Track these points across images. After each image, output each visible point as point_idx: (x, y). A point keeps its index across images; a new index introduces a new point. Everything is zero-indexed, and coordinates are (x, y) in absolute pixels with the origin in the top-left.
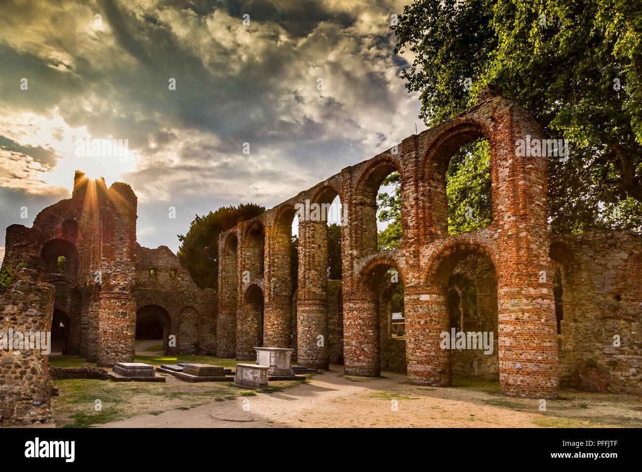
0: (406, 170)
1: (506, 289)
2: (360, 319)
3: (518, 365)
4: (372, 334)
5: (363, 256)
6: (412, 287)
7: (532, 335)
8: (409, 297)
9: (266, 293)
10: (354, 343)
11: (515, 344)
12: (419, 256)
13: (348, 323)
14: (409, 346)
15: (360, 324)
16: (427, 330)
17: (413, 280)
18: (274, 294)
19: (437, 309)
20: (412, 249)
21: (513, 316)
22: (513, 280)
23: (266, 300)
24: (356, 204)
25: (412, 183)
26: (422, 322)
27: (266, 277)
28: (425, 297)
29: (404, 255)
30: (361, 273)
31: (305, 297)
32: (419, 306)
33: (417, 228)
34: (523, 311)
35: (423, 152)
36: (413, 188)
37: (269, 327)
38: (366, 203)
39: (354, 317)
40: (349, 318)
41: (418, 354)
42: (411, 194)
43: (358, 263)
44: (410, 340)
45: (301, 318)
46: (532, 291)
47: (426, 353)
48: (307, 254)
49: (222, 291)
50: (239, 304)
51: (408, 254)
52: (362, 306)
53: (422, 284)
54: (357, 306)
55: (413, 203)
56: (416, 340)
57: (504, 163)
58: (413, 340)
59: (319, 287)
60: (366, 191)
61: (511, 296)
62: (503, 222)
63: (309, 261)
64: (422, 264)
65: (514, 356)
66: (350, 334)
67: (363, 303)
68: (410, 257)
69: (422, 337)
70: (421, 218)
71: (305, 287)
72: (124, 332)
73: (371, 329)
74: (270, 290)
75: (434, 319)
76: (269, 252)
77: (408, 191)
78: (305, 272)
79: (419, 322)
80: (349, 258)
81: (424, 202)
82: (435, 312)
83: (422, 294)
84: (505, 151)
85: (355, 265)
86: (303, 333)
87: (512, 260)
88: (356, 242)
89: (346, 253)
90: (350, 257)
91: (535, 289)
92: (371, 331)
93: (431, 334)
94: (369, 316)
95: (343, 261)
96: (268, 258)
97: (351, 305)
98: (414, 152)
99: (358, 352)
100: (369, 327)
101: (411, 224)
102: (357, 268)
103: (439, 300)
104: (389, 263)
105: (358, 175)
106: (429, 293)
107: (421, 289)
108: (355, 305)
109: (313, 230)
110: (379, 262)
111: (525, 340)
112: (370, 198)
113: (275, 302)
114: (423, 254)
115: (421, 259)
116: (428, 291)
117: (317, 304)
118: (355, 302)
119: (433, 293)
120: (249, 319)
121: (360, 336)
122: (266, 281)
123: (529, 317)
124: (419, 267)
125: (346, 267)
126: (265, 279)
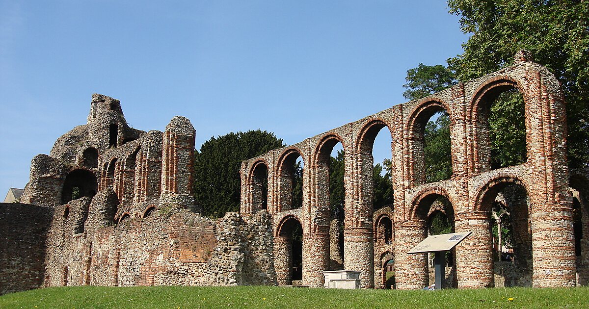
0: (456, 112)
1: (538, 213)
2: (412, 245)
3: (548, 272)
4: (423, 258)
5: (414, 186)
6: (463, 213)
7: (557, 248)
8: (459, 222)
9: (306, 224)
10: (406, 267)
11: (545, 255)
12: (467, 187)
13: (401, 248)
14: (460, 265)
16: (476, 250)
17: (463, 207)
18: (315, 225)
19: (483, 232)
20: (462, 180)
21: (544, 233)
22: (543, 206)
23: (306, 231)
24: (408, 140)
25: (461, 124)
26: (472, 244)
27: (305, 207)
28: (473, 222)
29: (454, 186)
30: (413, 202)
31: (353, 226)
33: (466, 163)
34: (550, 230)
35: (469, 99)
36: (462, 128)
37: (310, 259)
39: (407, 243)
40: (402, 244)
41: (468, 271)
43: (409, 193)
44: (461, 259)
45: (349, 247)
46: (557, 214)
47: (475, 270)
48: (355, 184)
51: (458, 185)
52: (414, 232)
53: (470, 211)
54: (409, 233)
55: (463, 141)
56: (466, 259)
57: (535, 114)
58: (463, 259)
59: (366, 217)
60: (416, 126)
61: (543, 219)
62: (535, 161)
63: (357, 191)
64: (470, 193)
65: (545, 265)
66: (403, 259)
67: (415, 230)
68: (460, 187)
69: (471, 256)
70: (469, 155)
71: (353, 217)
74: (311, 221)
75: (481, 241)
76: (309, 181)
77: (458, 131)
78: (352, 202)
79: (469, 244)
81: (472, 141)
82: (482, 235)
83: (471, 219)
84: (536, 106)
85: (406, 194)
86: (351, 261)
87: (542, 190)
88: (408, 173)
89: (398, 184)
90: (402, 188)
91: (559, 212)
93: (479, 253)
95: (395, 191)
96: (307, 188)
97: (404, 232)
98: (463, 98)
99: (410, 276)
101: (460, 160)
102: (409, 198)
103: (485, 224)
104: (439, 193)
105: (409, 112)
106: (477, 219)
107: (470, 215)
108: (407, 232)
109: (360, 161)
110: (431, 192)
111: (552, 252)
112: (419, 133)
113: (316, 233)
114: (472, 185)
115: (469, 190)
116: (475, 217)
117: (365, 233)
118: (407, 229)
119: (480, 219)
120: (282, 252)
121: (412, 261)
122: (306, 212)
123: (555, 234)
124: (468, 197)
125: (398, 196)
126: (305, 209)
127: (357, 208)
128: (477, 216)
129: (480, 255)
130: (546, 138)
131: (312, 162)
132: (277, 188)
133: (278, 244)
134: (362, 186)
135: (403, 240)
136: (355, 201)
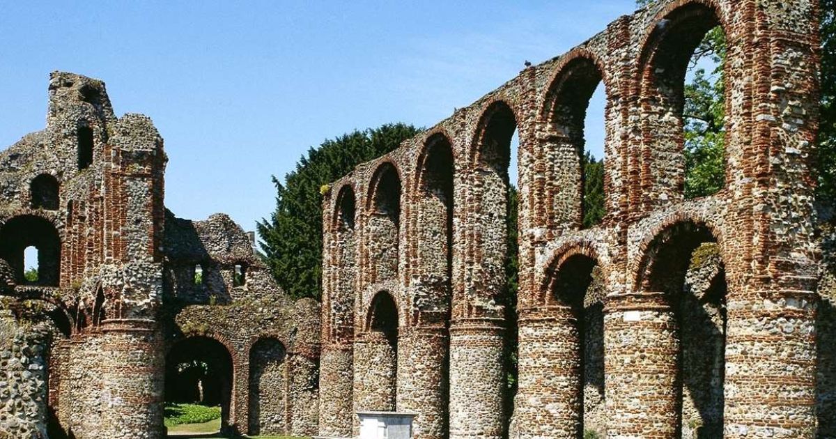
2: (544, 357)
3: (743, 429)
4: (566, 384)
5: (552, 238)
6: (615, 297)
7: (764, 380)
9: (402, 308)
10: (533, 401)
11: (740, 394)
12: (626, 242)
13: (525, 364)
14: (608, 403)
15: (544, 367)
16: (635, 375)
17: (617, 285)
18: (415, 311)
19: (652, 336)
20: (618, 228)
21: (741, 347)
22: (743, 288)
23: (402, 322)
24: (542, 142)
25: (619, 107)
26: (627, 360)
27: (402, 276)
28: (632, 316)
29: (606, 240)
30: (548, 271)
31: (462, 316)
32: (622, 332)
33: (624, 191)
34: (752, 340)
36: (620, 118)
37: (407, 375)
38: (560, 137)
39: (534, 354)
40: (526, 355)
41: (619, 417)
42: (617, 126)
43: (542, 252)
45: (457, 356)
46: (769, 306)
47: (631, 415)
48: (467, 232)
49: (329, 305)
50: (357, 332)
51: (611, 238)
52: (549, 332)
53: (628, 292)
54: (538, 333)
55: (621, 144)
56: (617, 392)
57: (737, 82)
58: (613, 391)
59: (489, 297)
60: (561, 113)
61: (739, 315)
62: (734, 187)
63: (471, 247)
64: (630, 255)
65: (739, 414)
66: (528, 384)
67: (551, 327)
68: (614, 243)
69: (626, 386)
70: (630, 173)
71: (462, 298)
73: (565, 375)
74: (409, 304)
75: (648, 355)
76: (407, 227)
77: (614, 122)
78: (463, 267)
79: (622, 361)
80: (528, 243)
82: (648, 342)
83: (626, 310)
85: (538, 255)
86: (459, 385)
87: (742, 252)
88: (541, 212)
89: (525, 233)
90: (530, 241)
91: (775, 302)
93: (641, 381)
94: (561, 350)
95: (520, 248)
96: (405, 239)
97: (530, 331)
98: (625, 48)
99: (539, 418)
100: (560, 371)
101: (616, 184)
102: (542, 261)
103: (659, 321)
104: (587, 254)
105: (544, 84)
106: (640, 309)
107: (626, 302)
108: (536, 331)
109: (478, 186)
110: (574, 251)
111: (753, 387)
113: (417, 326)
114: (633, 239)
115: (629, 248)
116: (637, 305)
117: (484, 330)
118: (536, 324)
119: (646, 309)
120: (377, 359)
121: (544, 389)
122: (402, 286)
123: (762, 349)
124: (626, 263)
125: (524, 259)
126: (401, 280)
127: (469, 280)
128: (640, 302)
129: (642, 384)
130: (756, 134)
131: (412, 188)
132: (368, 238)
133: (370, 344)
135: (528, 347)
136: (468, 267)
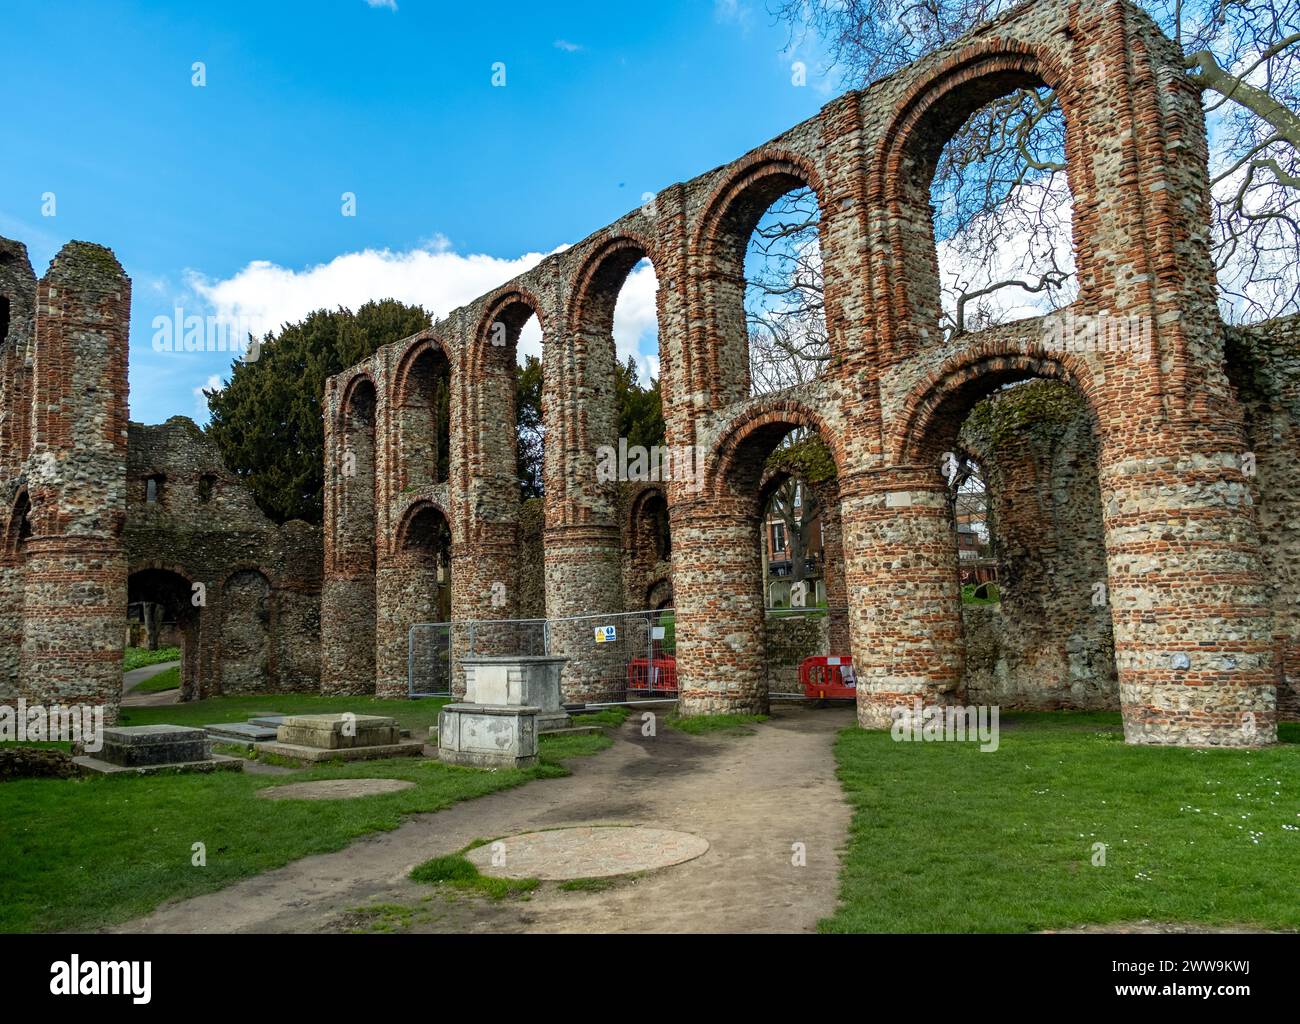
0: (836, 179)
1: (1131, 462)
2: (718, 568)
3: (1180, 660)
4: (749, 606)
5: (720, 406)
6: (866, 474)
7: (1211, 579)
8: (855, 501)
9: (457, 521)
10: (704, 630)
11: (1167, 602)
12: (877, 395)
13: (688, 580)
14: (863, 628)
15: (719, 582)
16: (910, 585)
17: (866, 456)
18: (478, 522)
19: (930, 528)
20: (858, 377)
21: (1157, 530)
22: (1149, 438)
23: (458, 537)
24: (699, 278)
25: (853, 211)
26: (896, 564)
27: (456, 478)
28: (895, 500)
29: (836, 396)
30: (718, 450)
31: (564, 521)
32: (884, 523)
33: (871, 323)
34: (1182, 517)
35: (877, 133)
36: (856, 223)
37: (467, 606)
38: (722, 274)
39: (703, 565)
40: (688, 568)
41: (888, 648)
42: (850, 238)
43: (707, 425)
44: (864, 611)
45: (557, 576)
46: (1201, 463)
47: (912, 646)
48: (568, 412)
49: (335, 523)
50: (382, 553)
51: (848, 391)
52: (723, 534)
53: (888, 465)
54: (708, 535)
55: (858, 261)
56: (880, 612)
57: (1107, 140)
58: (872, 611)
59: (599, 496)
60: (722, 243)
61: (1151, 481)
62: (1113, 291)
63: (574, 430)
64: (887, 413)
65: (1167, 636)
66: (694, 608)
67: (725, 527)
68: (854, 398)
69: (897, 602)
70: (880, 298)
71: (563, 498)
72: (97, 643)
73: (747, 594)
74: (468, 513)
75: (926, 555)
76: (464, 414)
77: (841, 234)
78: (563, 457)
79: (888, 565)
80: (685, 414)
81: (886, 257)
82: (925, 535)
83: (892, 490)
84: (1109, 110)
85: (700, 429)
86: (563, 614)
87: (1145, 384)
88: (703, 370)
89: (676, 401)
90: (686, 412)
91: (1208, 457)
92: (746, 598)
93: (919, 594)
94: (740, 559)
95: (669, 422)
96: (460, 430)
97: (695, 533)
98: (856, 133)
99: (716, 655)
100: (740, 587)
101: (853, 316)
102: (709, 437)
103: (934, 505)
104: (792, 419)
105: (701, 201)
106: (910, 488)
107: (888, 479)
108: (704, 532)
109: (581, 351)
110: (767, 419)
111: (1192, 591)
112: (730, 261)
113: (481, 541)
114: (890, 390)
115: (883, 403)
116: (905, 484)
117: (596, 539)
118: (704, 524)
119: (918, 488)
120: (410, 589)
121: (720, 613)
122: (457, 490)
123: (1200, 531)
124: (880, 423)
125: (676, 436)
126: (454, 483)
127: (572, 473)
128: (909, 479)
129: (922, 598)
130: (1153, 210)
131: (469, 365)
132: (396, 435)
133: (401, 569)
134: (585, 415)
135: (694, 556)
136: (570, 456)
